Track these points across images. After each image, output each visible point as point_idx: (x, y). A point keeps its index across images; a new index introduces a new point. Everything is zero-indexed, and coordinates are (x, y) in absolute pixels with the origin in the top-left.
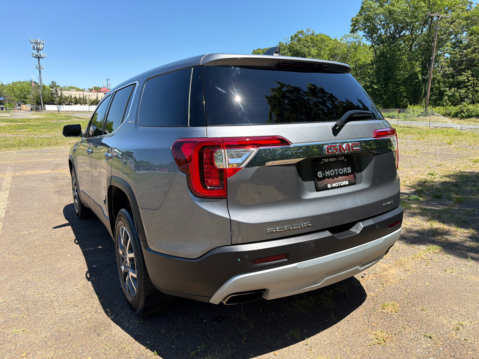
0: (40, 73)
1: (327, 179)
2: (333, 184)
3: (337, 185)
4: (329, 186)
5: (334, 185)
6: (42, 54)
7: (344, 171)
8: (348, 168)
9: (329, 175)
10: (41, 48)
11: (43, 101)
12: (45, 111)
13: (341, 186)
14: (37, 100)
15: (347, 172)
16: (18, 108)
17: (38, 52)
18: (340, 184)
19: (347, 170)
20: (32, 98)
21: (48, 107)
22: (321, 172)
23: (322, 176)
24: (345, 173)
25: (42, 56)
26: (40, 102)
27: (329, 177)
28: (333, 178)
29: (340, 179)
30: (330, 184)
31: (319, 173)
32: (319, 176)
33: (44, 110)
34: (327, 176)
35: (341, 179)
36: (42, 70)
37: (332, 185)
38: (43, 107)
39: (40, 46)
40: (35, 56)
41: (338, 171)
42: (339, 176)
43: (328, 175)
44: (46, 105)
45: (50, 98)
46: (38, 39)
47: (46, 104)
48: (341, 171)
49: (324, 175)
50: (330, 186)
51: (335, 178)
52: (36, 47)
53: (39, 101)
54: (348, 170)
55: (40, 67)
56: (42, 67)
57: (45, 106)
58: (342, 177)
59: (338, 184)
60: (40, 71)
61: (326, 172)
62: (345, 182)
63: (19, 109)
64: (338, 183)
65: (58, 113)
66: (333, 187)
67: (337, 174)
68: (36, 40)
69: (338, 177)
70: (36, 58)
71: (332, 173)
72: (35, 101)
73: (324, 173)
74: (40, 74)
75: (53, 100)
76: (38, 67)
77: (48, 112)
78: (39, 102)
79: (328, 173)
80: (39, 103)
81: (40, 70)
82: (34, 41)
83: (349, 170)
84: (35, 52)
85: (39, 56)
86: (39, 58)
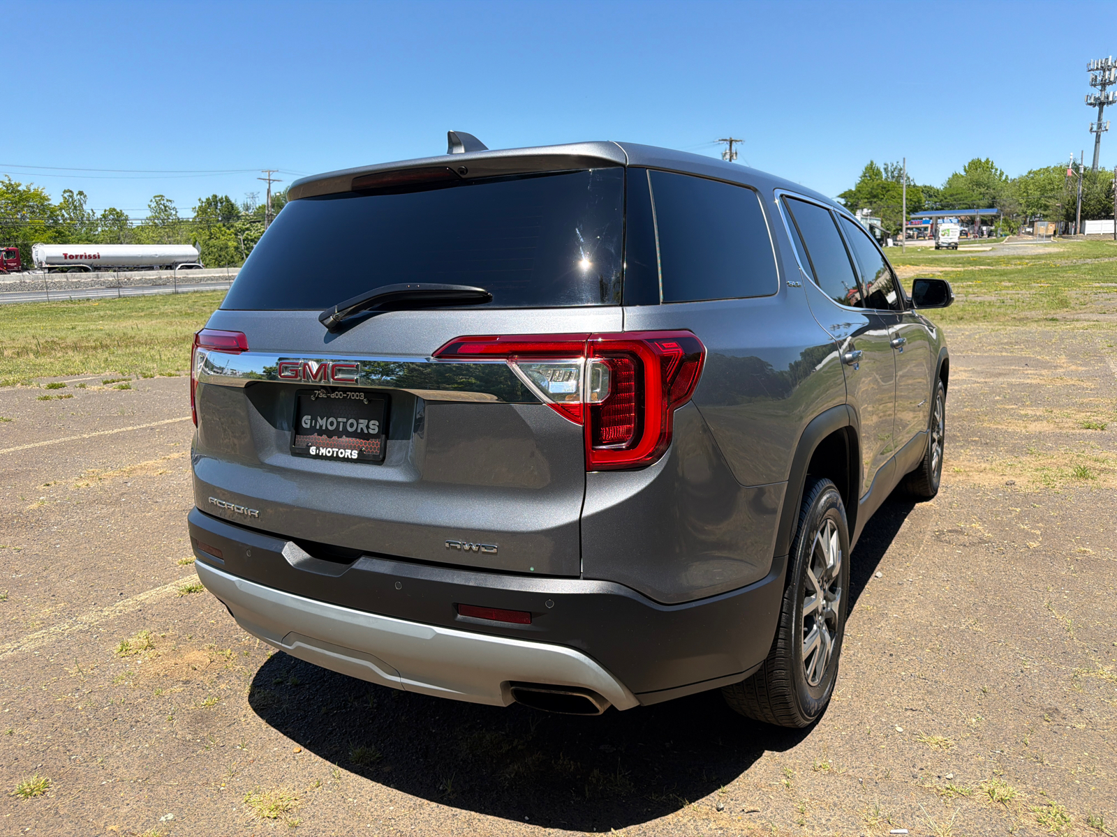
0: (1098, 141)
1: (316, 434)
2: (323, 448)
3: (329, 452)
4: (313, 451)
5: (323, 451)
6: (1112, 93)
7: (360, 426)
8: (372, 422)
9: (324, 428)
10: (1112, 79)
11: (1082, 211)
12: (1082, 235)
13: (337, 459)
14: (1067, 210)
15: (366, 431)
16: (1028, 230)
17: (1103, 89)
18: (337, 452)
19: (368, 427)
20: (1059, 207)
21: (1093, 227)
22: (310, 417)
23: (309, 427)
24: (359, 431)
25: (1111, 99)
26: (1075, 215)
27: (321, 432)
28: (330, 437)
29: (343, 442)
30: (315, 448)
31: (305, 418)
32: (304, 425)
33: (1080, 233)
34: (318, 427)
35: (346, 442)
36: (1103, 135)
37: (319, 450)
38: (1079, 226)
39: (1110, 74)
40: (1092, 101)
41: (345, 424)
42: (344, 436)
43: (321, 427)
44: (1087, 222)
45: (1100, 203)
46: (1110, 57)
47: (1088, 219)
48: (352, 425)
49: (313, 425)
50: (315, 451)
51: (335, 438)
52: (1100, 79)
53: (1073, 211)
54: (371, 426)
55: (1100, 126)
56: (1105, 127)
57: (1085, 224)
58: (350, 439)
59: (333, 452)
60: (1098, 137)
61: (319, 419)
62: (350, 451)
63: (1029, 233)
64: (334, 449)
65: (1113, 239)
66: (320, 454)
67: (341, 429)
68: (1103, 62)
69: (341, 437)
70: (1094, 105)
71: (332, 424)
72: (1064, 212)
73: (314, 421)
74: (1096, 145)
75: (1108, 208)
76: (1095, 128)
77: (1089, 238)
78: (1071, 215)
79: (322, 422)
80: (1070, 218)
81: (1100, 135)
82: (1097, 64)
83: (374, 427)
84: (1096, 92)
85: (1102, 99)
86: (1104, 104)
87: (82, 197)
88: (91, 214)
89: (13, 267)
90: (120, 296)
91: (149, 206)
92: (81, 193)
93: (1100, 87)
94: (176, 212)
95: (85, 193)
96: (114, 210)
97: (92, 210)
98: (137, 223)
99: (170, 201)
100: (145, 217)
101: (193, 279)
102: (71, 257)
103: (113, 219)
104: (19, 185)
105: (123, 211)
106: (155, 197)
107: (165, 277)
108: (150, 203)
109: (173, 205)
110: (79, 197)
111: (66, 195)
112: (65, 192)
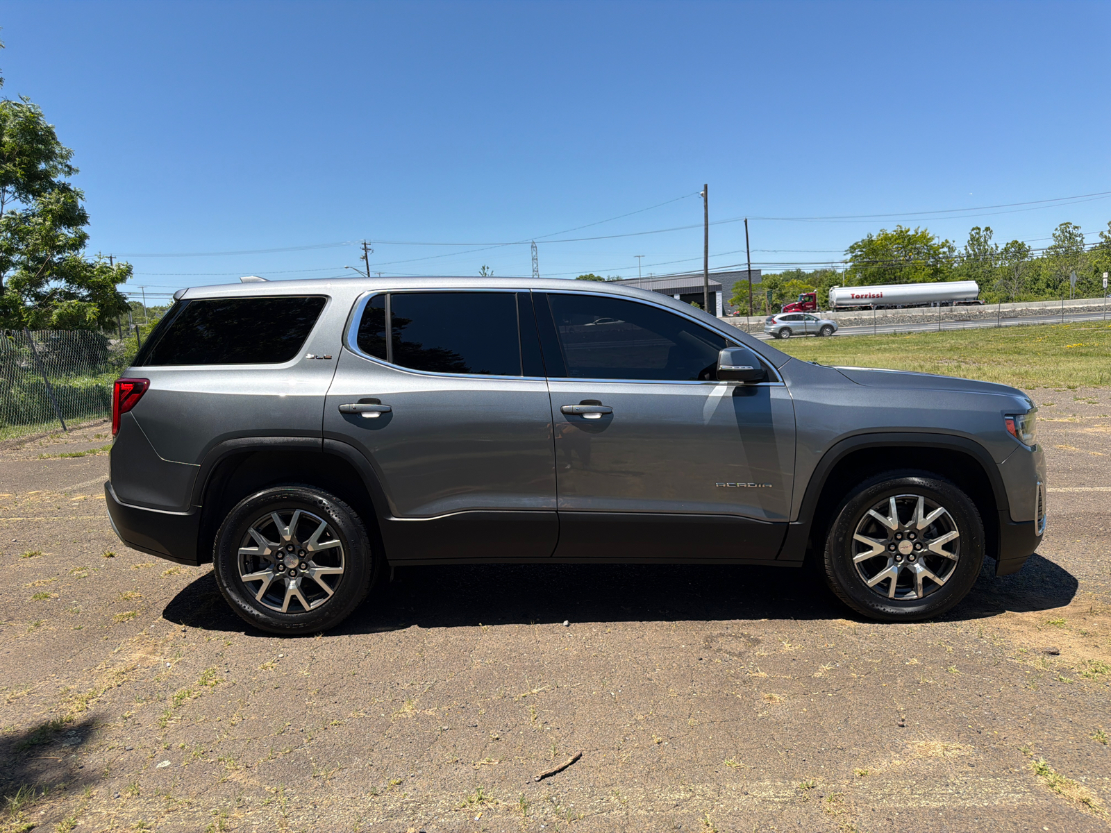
87: (988, 232)
88: (994, 248)
89: (809, 309)
90: (940, 330)
91: (1054, 235)
92: (987, 229)
94: (1083, 238)
95: (991, 229)
96: (1017, 242)
97: (996, 244)
98: (1037, 254)
99: (1076, 227)
100: (1047, 247)
101: (1050, 310)
102: (858, 297)
103: (1014, 252)
104: (909, 230)
105: (1025, 243)
106: (1061, 225)
107: (1020, 309)
108: (1055, 232)
109: (1080, 231)
110: (985, 233)
111: (973, 233)
112: (973, 229)
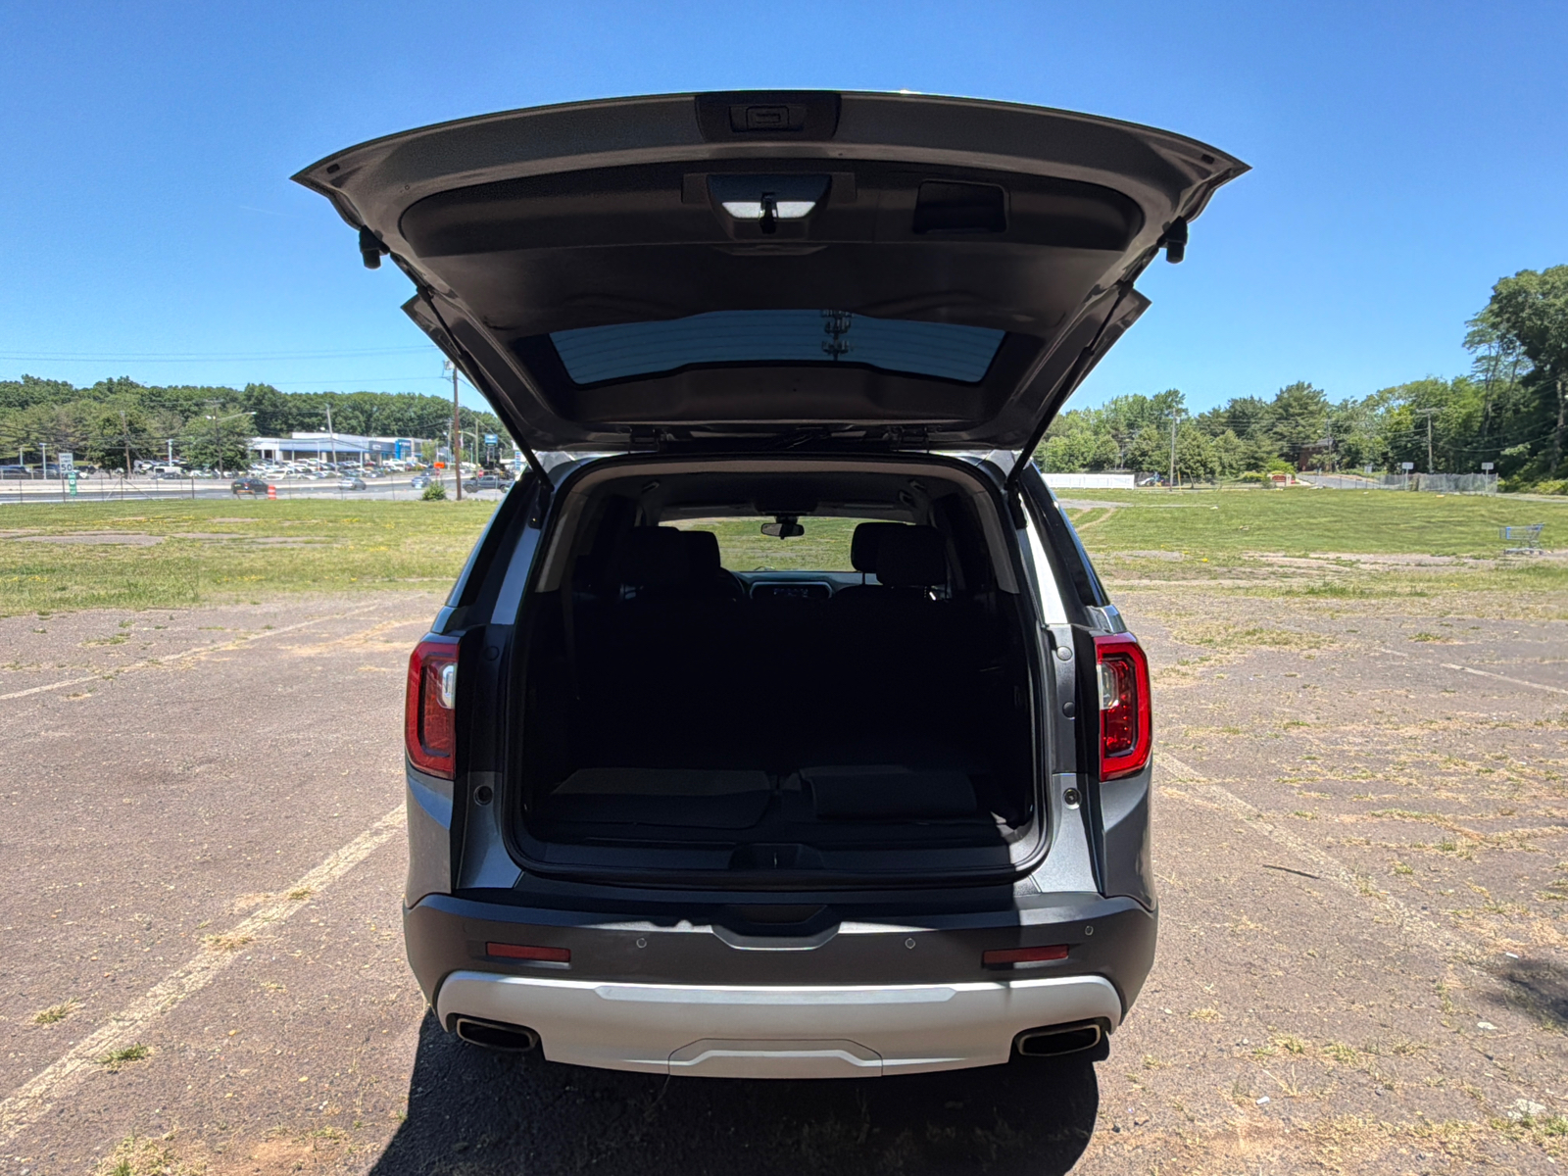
6: (844, 342)
10: (843, 328)
17: (836, 338)
25: (843, 348)
39: (841, 323)
40: (827, 348)
52: (833, 325)
70: (829, 352)
84: (830, 340)
85: (836, 347)
86: (838, 352)
93: (833, 334)
